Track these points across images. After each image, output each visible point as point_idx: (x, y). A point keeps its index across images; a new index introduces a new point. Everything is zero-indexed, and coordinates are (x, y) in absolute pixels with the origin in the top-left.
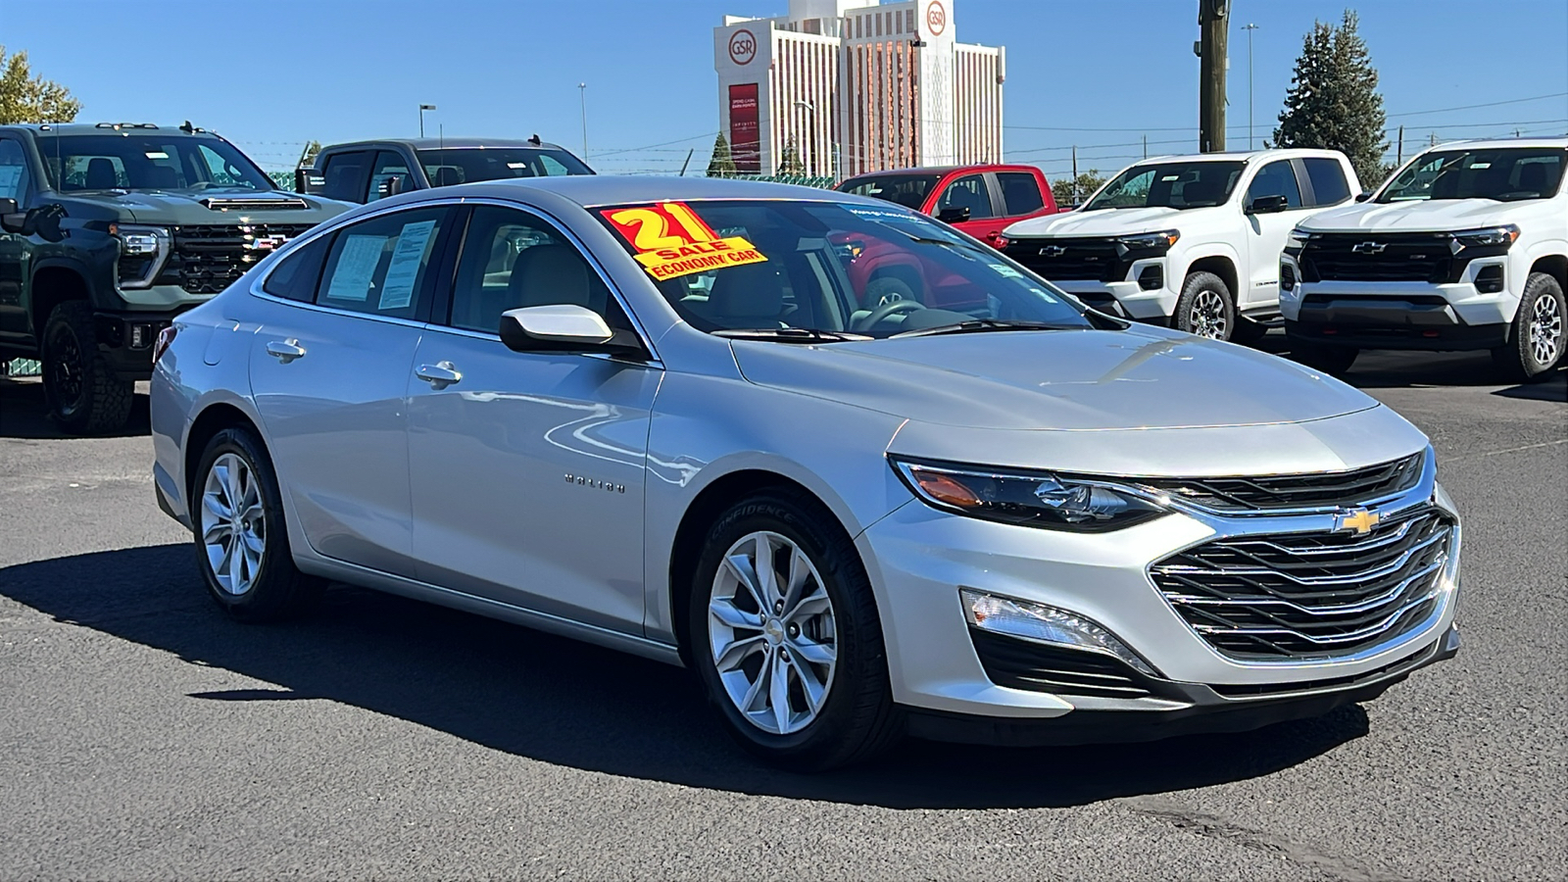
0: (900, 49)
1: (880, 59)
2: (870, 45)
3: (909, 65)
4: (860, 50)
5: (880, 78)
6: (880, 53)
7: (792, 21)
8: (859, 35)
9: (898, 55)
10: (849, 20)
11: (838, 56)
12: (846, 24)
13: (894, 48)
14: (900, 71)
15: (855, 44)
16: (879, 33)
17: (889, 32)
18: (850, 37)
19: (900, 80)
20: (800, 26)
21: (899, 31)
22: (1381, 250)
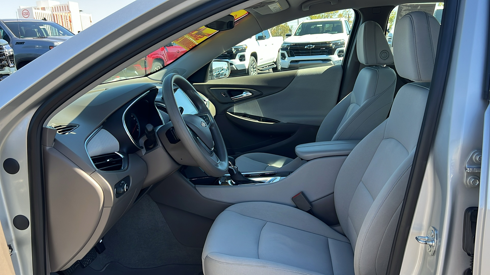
0: (66, 14)
1: (61, 17)
2: (59, 13)
3: (69, 18)
4: (56, 15)
5: (62, 21)
6: (61, 15)
7: (38, 8)
8: (56, 11)
9: (66, 16)
10: (53, 8)
11: (51, 16)
12: (52, 8)
13: (65, 14)
14: (67, 19)
15: (55, 13)
16: (61, 11)
17: (63, 11)
18: (53, 11)
19: (67, 22)
20: (40, 9)
21: (66, 10)
22: (313, 47)
